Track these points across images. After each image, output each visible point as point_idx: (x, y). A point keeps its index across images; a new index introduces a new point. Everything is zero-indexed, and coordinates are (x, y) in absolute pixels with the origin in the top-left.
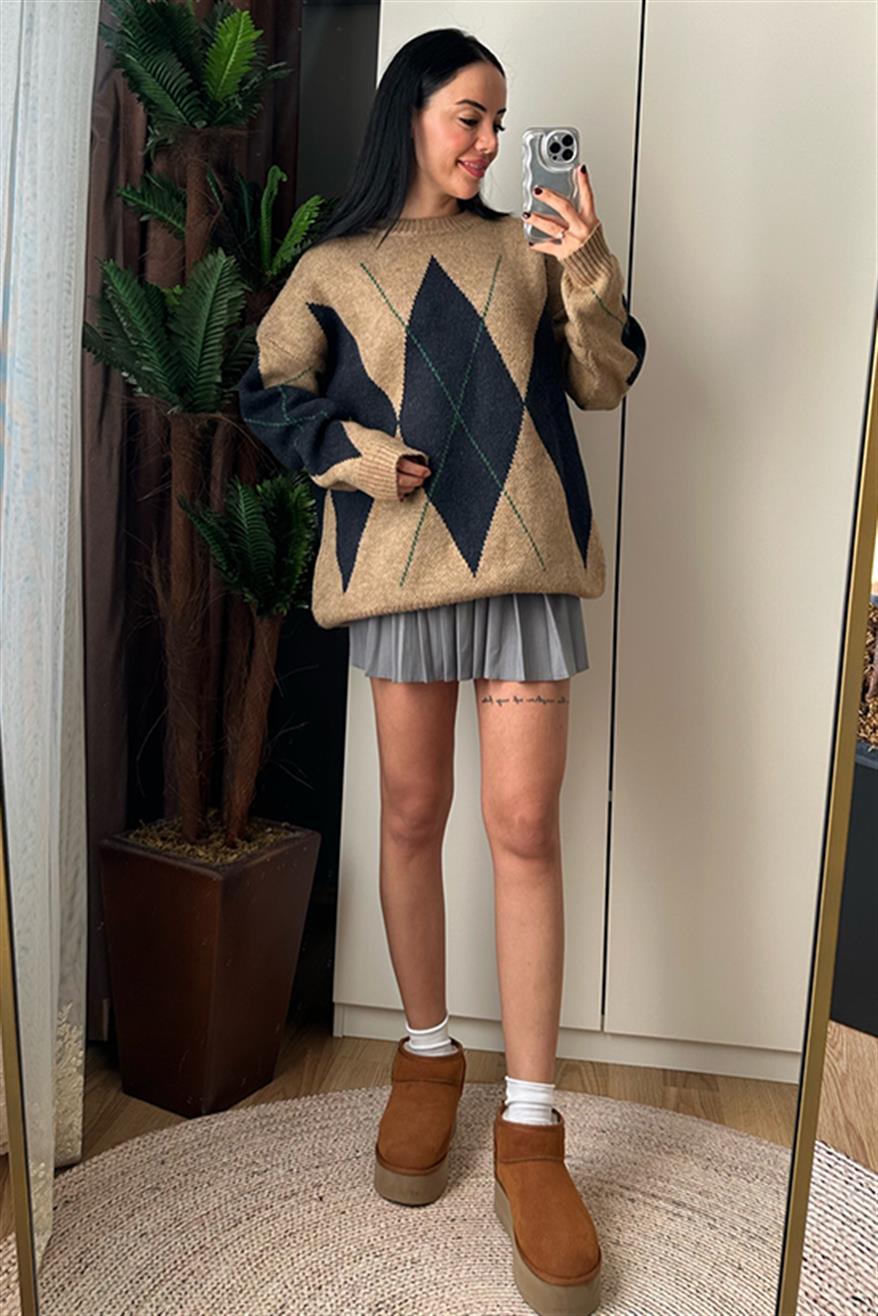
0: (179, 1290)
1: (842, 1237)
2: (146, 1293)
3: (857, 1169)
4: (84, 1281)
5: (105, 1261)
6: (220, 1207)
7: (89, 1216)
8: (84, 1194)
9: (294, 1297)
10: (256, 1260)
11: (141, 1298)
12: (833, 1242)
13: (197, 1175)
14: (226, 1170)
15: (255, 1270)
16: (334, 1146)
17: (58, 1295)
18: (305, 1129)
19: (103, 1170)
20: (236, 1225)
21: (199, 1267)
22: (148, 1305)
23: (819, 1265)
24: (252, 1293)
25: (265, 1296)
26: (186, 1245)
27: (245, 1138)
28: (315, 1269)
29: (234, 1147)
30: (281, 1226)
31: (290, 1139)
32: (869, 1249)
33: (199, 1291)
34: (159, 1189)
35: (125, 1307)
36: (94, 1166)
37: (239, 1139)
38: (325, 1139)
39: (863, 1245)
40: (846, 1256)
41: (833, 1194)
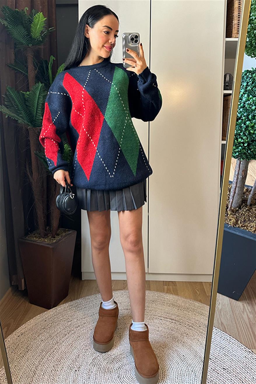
0: (52, 353)
1: (220, 352)
2: (44, 355)
3: (223, 334)
4: (28, 354)
5: (33, 348)
6: (61, 331)
7: (28, 337)
8: (26, 331)
9: (81, 352)
10: (71, 344)
11: (43, 357)
12: (218, 354)
13: (54, 323)
14: (62, 321)
15: (71, 347)
16: (88, 312)
17: (22, 358)
18: (80, 308)
19: (30, 324)
20: (65, 336)
21: (57, 347)
22: (45, 358)
23: (214, 360)
24: (71, 352)
25: (74, 353)
26: (53, 342)
27: (66, 312)
28: (86, 345)
29: (63, 315)
30: (76, 335)
31: (77, 312)
32: (227, 355)
33: (58, 353)
34: (45, 328)
35: (39, 359)
36: (28, 324)
37: (64, 313)
38: (86, 311)
39: (225, 354)
40: (221, 357)
41: (217, 341)
